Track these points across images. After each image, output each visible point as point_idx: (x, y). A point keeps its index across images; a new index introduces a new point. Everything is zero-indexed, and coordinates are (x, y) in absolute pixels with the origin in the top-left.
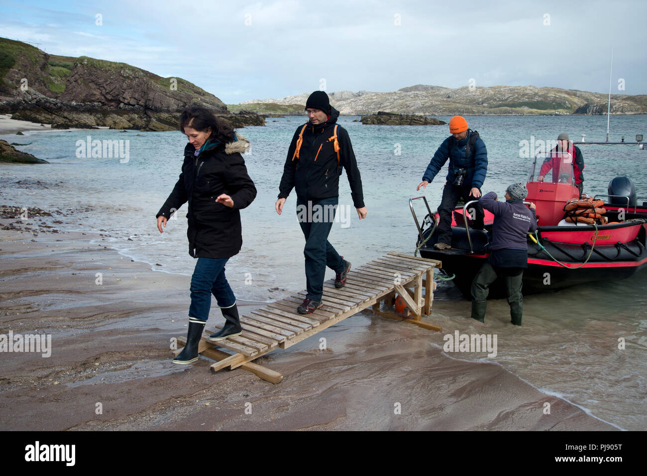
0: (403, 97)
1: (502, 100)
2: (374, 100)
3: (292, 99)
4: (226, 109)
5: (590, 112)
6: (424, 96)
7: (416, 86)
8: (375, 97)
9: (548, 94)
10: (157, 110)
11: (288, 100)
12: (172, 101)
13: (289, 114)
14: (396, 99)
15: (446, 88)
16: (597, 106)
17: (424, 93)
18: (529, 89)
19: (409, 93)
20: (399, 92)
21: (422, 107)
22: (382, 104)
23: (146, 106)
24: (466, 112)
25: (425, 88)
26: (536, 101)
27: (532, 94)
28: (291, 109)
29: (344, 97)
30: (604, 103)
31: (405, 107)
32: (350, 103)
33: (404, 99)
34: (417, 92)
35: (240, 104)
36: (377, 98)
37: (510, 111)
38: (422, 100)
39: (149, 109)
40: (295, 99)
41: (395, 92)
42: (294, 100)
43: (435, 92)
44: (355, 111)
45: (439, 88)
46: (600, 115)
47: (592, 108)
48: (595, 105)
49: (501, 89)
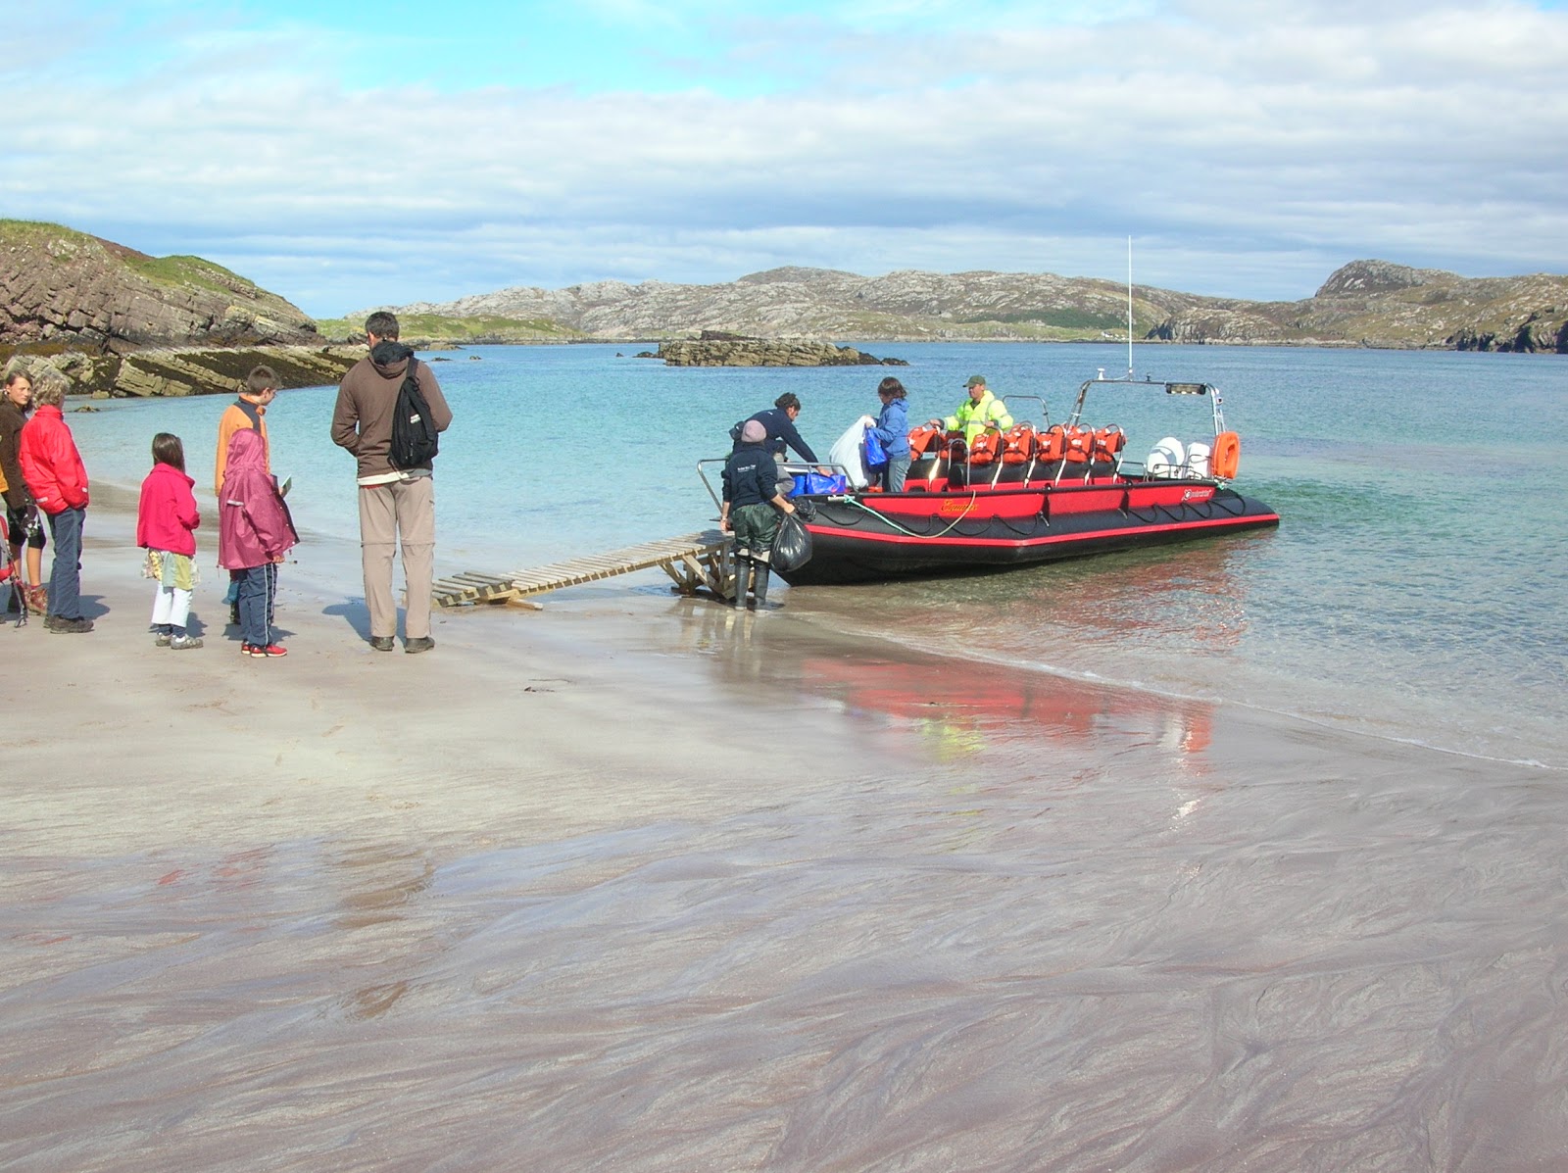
0: (750, 295)
1: (984, 306)
2: (679, 303)
3: (478, 302)
4: (314, 330)
5: (1180, 337)
6: (801, 293)
7: (781, 269)
8: (682, 297)
9: (1086, 292)
10: (138, 340)
11: (465, 305)
12: (176, 314)
13: (468, 339)
14: (735, 301)
15: (852, 276)
16: (1191, 323)
17: (802, 287)
18: (1044, 281)
19: (764, 287)
20: (740, 283)
21: (798, 321)
22: (699, 312)
23: (109, 330)
24: (902, 333)
25: (803, 275)
26: (1060, 307)
27: (1050, 291)
28: (477, 328)
29: (604, 296)
30: (1207, 318)
31: (757, 319)
32: (622, 309)
33: (753, 299)
34: (785, 284)
35: (345, 318)
36: (686, 299)
37: (1004, 332)
38: (796, 302)
39: (117, 336)
40: (484, 302)
41: (731, 285)
42: (480, 305)
43: (828, 283)
44: (635, 329)
45: (836, 276)
46: (1200, 343)
47: (1182, 327)
48: (1188, 320)
49: (982, 279)
